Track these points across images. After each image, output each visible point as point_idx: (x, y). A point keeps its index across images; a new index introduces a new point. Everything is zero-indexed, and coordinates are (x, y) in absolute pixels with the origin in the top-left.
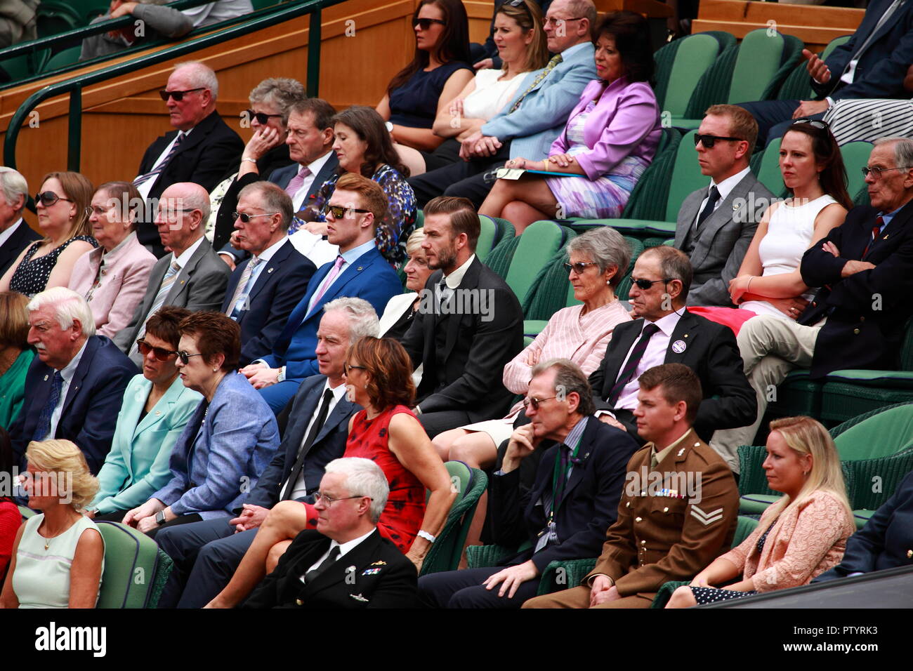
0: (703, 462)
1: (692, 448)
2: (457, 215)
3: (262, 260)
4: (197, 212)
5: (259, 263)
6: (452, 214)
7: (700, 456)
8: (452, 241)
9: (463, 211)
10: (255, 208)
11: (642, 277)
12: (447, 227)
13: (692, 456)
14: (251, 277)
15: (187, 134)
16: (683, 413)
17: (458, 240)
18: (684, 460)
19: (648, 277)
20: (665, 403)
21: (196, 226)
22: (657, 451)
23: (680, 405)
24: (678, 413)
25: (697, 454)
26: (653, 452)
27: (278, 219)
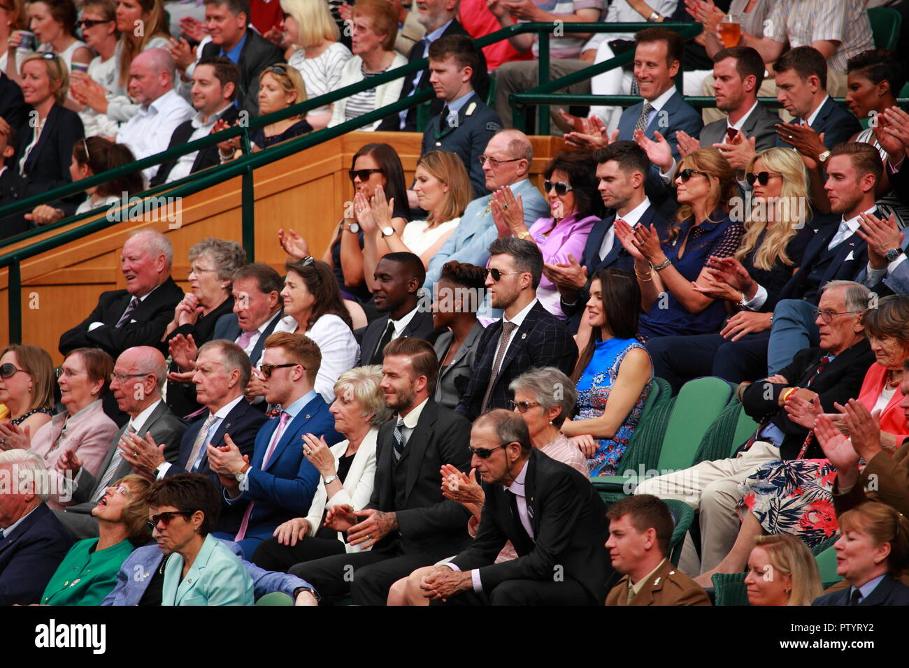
0: (678, 589)
1: (668, 577)
2: (418, 357)
3: (218, 418)
4: (151, 377)
5: (215, 421)
6: (413, 356)
7: (676, 584)
8: (412, 382)
9: (423, 353)
10: (214, 363)
11: (481, 446)
12: (407, 368)
13: (667, 584)
14: (208, 435)
15: (142, 299)
16: (653, 540)
17: (418, 382)
18: (660, 588)
19: (486, 446)
20: (634, 531)
21: (151, 390)
22: (633, 584)
23: (649, 532)
24: (649, 540)
25: (672, 581)
26: (630, 584)
27: (237, 375)
